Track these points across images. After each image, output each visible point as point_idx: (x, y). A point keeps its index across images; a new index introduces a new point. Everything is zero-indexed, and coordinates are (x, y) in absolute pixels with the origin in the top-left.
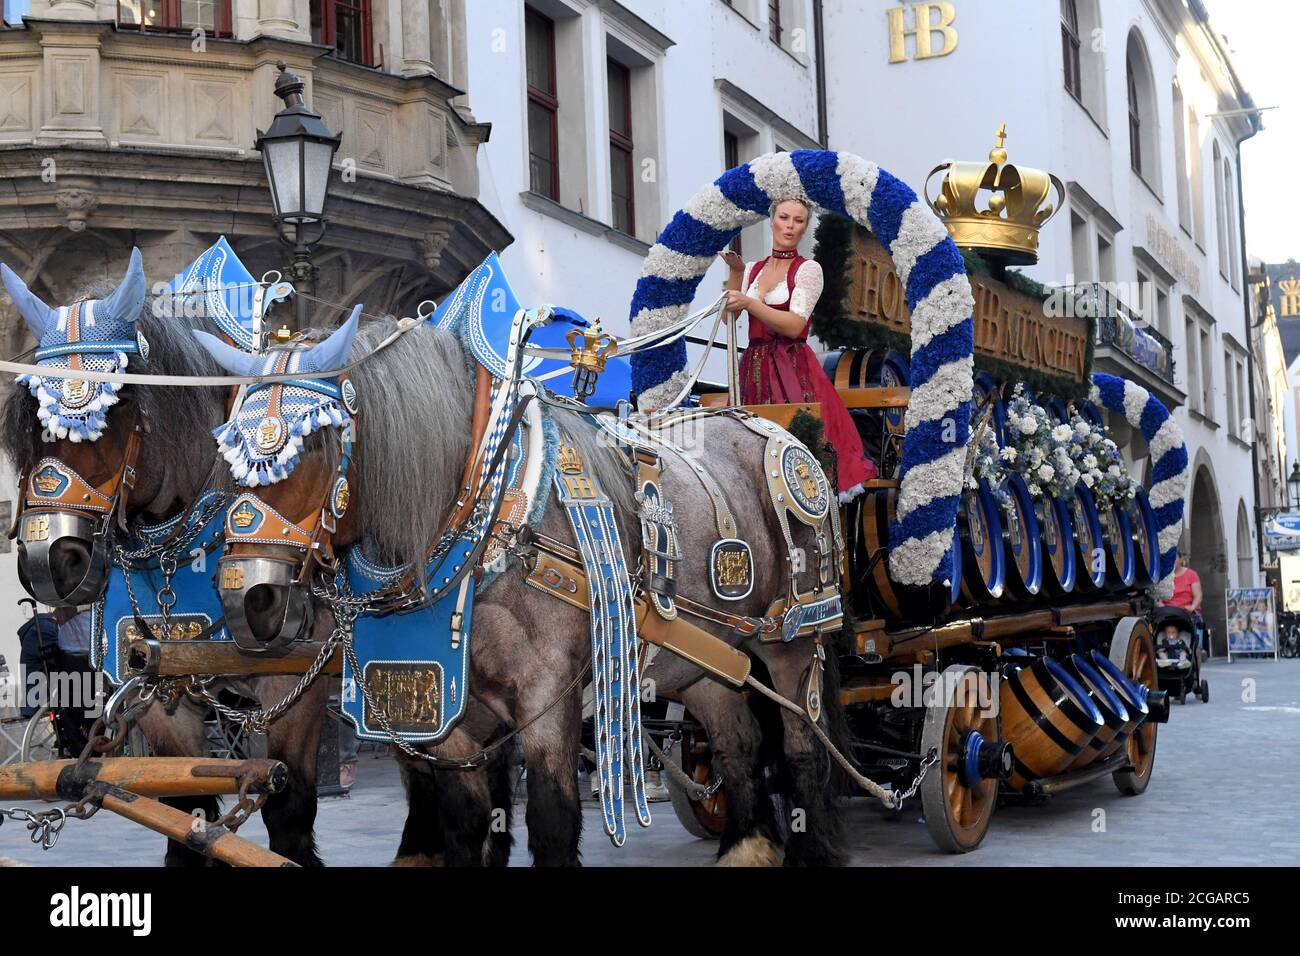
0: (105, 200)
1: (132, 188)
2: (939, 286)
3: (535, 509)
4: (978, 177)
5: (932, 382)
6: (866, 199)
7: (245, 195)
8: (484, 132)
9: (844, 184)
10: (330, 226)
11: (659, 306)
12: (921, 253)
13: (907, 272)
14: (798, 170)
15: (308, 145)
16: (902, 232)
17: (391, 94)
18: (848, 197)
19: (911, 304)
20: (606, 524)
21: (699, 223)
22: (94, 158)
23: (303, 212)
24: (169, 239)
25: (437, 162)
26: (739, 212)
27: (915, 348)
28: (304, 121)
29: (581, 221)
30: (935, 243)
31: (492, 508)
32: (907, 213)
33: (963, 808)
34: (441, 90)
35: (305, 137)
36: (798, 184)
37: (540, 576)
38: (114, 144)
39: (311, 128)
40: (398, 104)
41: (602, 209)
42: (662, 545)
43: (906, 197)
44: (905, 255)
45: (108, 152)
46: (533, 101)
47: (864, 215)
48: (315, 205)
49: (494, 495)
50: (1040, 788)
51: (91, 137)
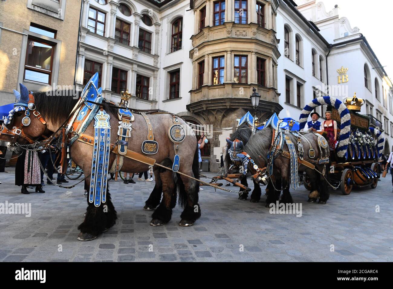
0: (232, 105)
1: (235, 103)
2: (345, 115)
3: (281, 147)
4: (352, 99)
5: (344, 129)
6: (334, 103)
7: (249, 103)
8: (280, 94)
9: (331, 101)
10: (259, 107)
11: (303, 118)
12: (342, 110)
13: (340, 113)
14: (324, 99)
15: (257, 97)
16: (340, 108)
17: (267, 90)
18: (331, 103)
19: (341, 118)
20: (293, 147)
21: (309, 107)
22: (231, 99)
23: (256, 106)
24: (239, 109)
25: (273, 99)
26: (315, 105)
27: (341, 124)
28: (256, 94)
29: (293, 106)
30: (345, 109)
31: (275, 147)
32: (340, 105)
33: (347, 189)
34: (274, 89)
35: (256, 96)
36: (324, 101)
37: (283, 154)
38: (233, 98)
39: (257, 95)
40: (268, 91)
41: (296, 104)
42: (301, 150)
43: (340, 103)
44: (340, 111)
45: (232, 99)
46: (287, 90)
47: (334, 105)
48: (257, 105)
49: (275, 146)
50: (359, 187)
51: (230, 97)
